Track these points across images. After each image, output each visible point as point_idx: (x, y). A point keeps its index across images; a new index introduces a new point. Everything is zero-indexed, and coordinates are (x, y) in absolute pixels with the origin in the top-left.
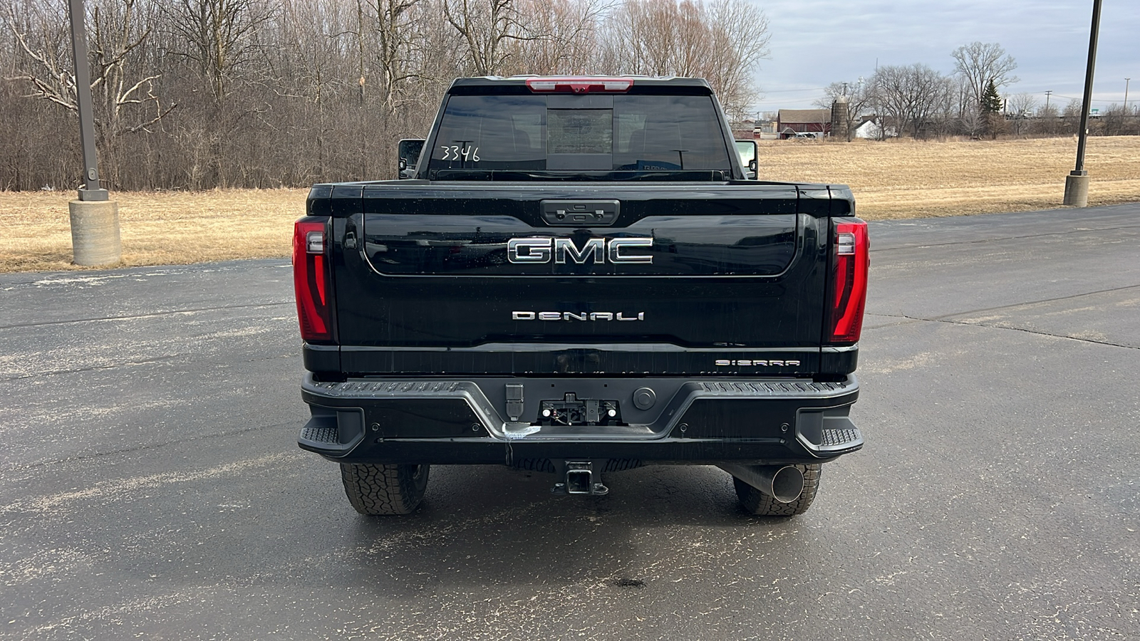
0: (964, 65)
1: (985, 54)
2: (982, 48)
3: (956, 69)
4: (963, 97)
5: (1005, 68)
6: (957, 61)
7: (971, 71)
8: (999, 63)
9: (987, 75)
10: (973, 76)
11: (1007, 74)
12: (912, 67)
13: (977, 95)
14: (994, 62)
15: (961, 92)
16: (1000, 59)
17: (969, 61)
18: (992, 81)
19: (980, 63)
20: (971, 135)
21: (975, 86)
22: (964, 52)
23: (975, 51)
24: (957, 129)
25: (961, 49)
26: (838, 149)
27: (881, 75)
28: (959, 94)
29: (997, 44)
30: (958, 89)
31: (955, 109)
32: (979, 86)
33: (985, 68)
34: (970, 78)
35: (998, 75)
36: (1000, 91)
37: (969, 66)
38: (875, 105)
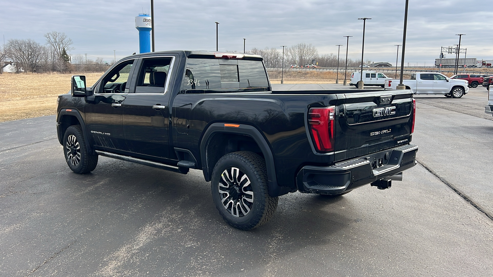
0: (51, 41)
1: (59, 37)
2: (57, 34)
3: (47, 42)
4: (52, 55)
5: (68, 43)
6: (47, 39)
7: (54, 44)
8: (65, 41)
9: (61, 46)
10: (55, 46)
11: (70, 46)
12: (27, 40)
13: (58, 55)
14: (64, 41)
15: (51, 53)
16: (66, 40)
17: (53, 40)
18: (64, 48)
19: (57, 40)
20: (60, 71)
21: (57, 51)
22: (50, 35)
23: (55, 35)
24: (54, 69)
25: (48, 34)
26: (3, 77)
27: (12, 43)
28: (51, 54)
29: (64, 33)
30: (50, 52)
31: (50, 60)
32: (59, 50)
33: (60, 43)
34: (54, 47)
35: (66, 46)
36: (68, 52)
37: (53, 42)
38: (11, 57)
